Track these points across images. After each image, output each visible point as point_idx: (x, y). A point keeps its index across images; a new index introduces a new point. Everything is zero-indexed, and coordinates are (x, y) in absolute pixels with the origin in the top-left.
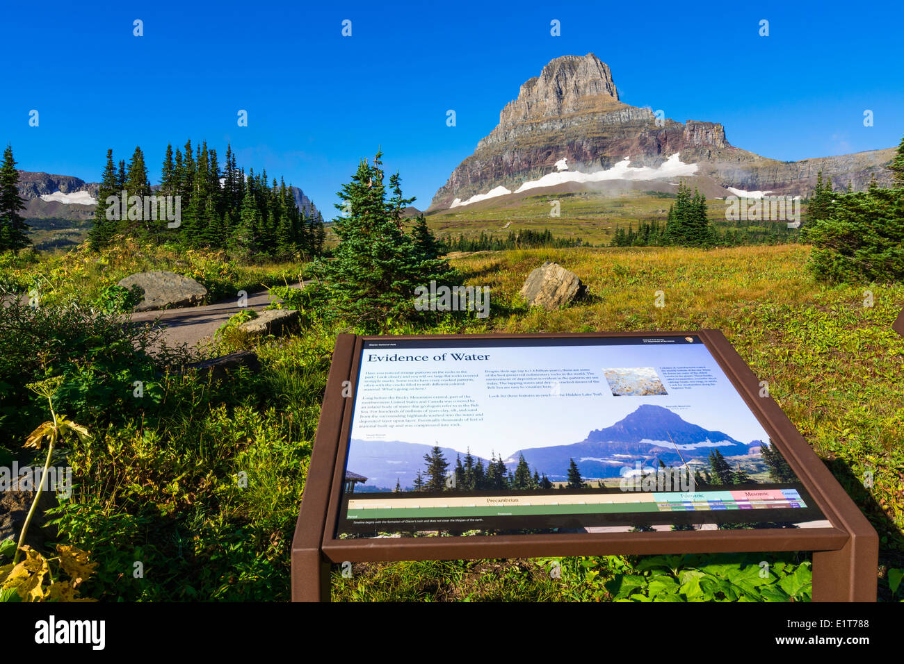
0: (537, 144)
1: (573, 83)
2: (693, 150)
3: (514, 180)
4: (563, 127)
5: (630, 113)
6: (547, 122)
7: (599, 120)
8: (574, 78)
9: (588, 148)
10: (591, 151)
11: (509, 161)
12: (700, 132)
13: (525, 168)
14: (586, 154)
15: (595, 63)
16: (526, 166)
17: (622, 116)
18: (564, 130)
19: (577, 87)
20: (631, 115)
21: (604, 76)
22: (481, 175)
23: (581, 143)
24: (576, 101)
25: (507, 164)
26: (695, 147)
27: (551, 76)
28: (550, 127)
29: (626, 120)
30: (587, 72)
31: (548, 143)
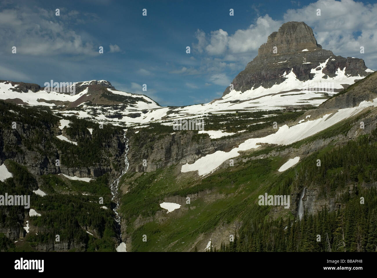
0: (278, 67)
1: (294, 37)
2: (351, 71)
3: (267, 84)
4: (290, 59)
5: (322, 52)
6: (282, 56)
7: (307, 56)
8: (295, 34)
9: (303, 70)
10: (304, 71)
11: (265, 75)
12: (353, 63)
13: (273, 79)
14: (302, 72)
15: (305, 27)
16: (274, 77)
17: (318, 54)
18: (291, 60)
19: (296, 39)
20: (322, 53)
21: (309, 34)
22: (250, 81)
23: (299, 67)
24: (296, 46)
25: (264, 76)
26: (351, 70)
27: (284, 33)
28: (284, 58)
29: (321, 56)
30: (301, 31)
31: (284, 66)
